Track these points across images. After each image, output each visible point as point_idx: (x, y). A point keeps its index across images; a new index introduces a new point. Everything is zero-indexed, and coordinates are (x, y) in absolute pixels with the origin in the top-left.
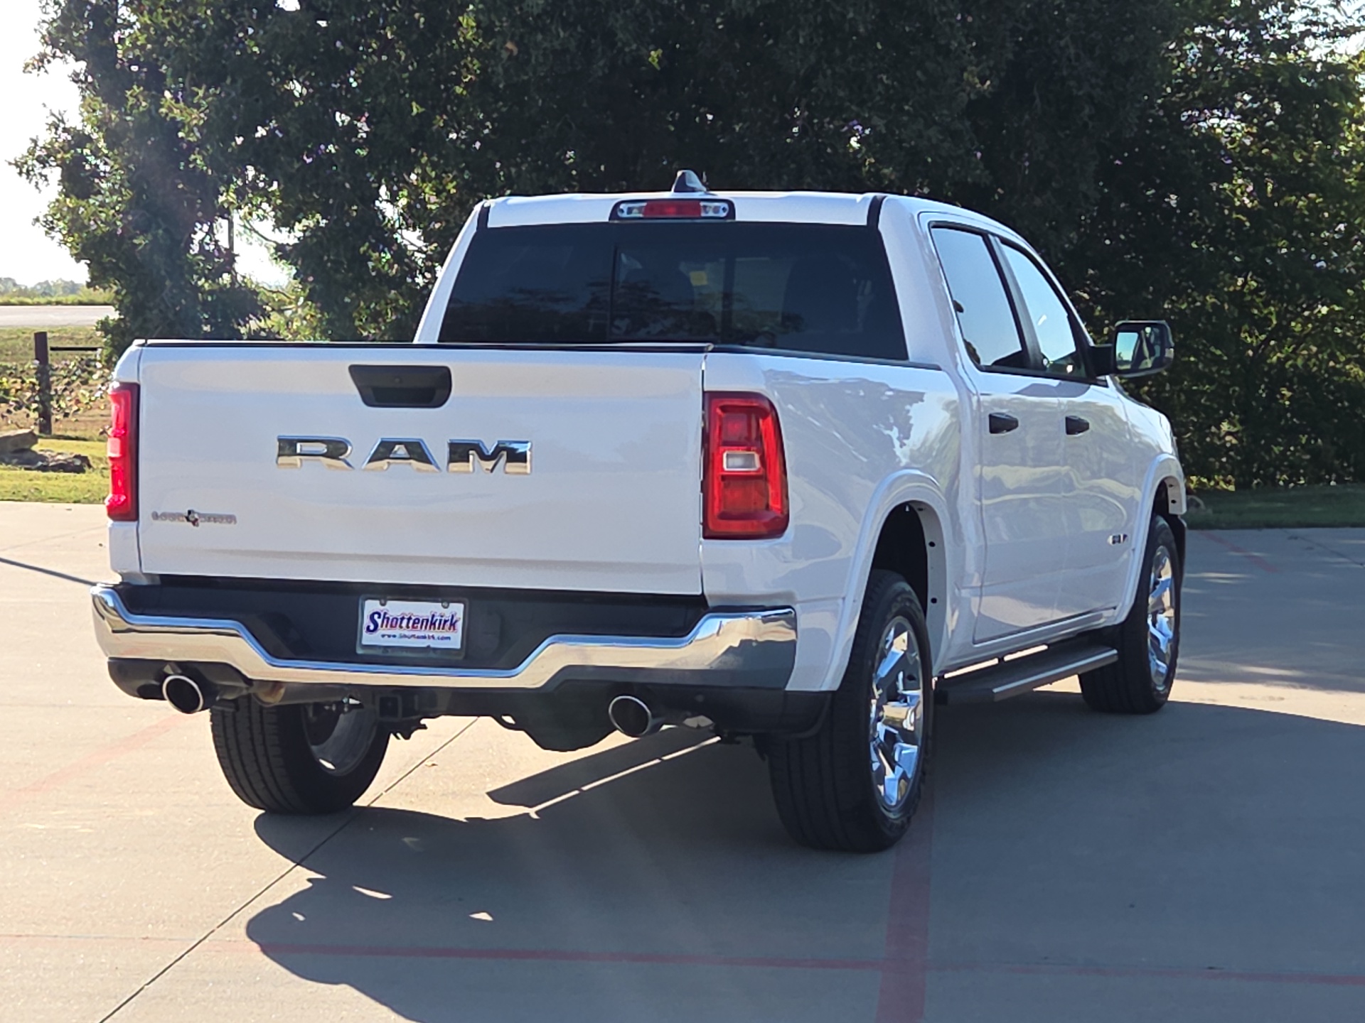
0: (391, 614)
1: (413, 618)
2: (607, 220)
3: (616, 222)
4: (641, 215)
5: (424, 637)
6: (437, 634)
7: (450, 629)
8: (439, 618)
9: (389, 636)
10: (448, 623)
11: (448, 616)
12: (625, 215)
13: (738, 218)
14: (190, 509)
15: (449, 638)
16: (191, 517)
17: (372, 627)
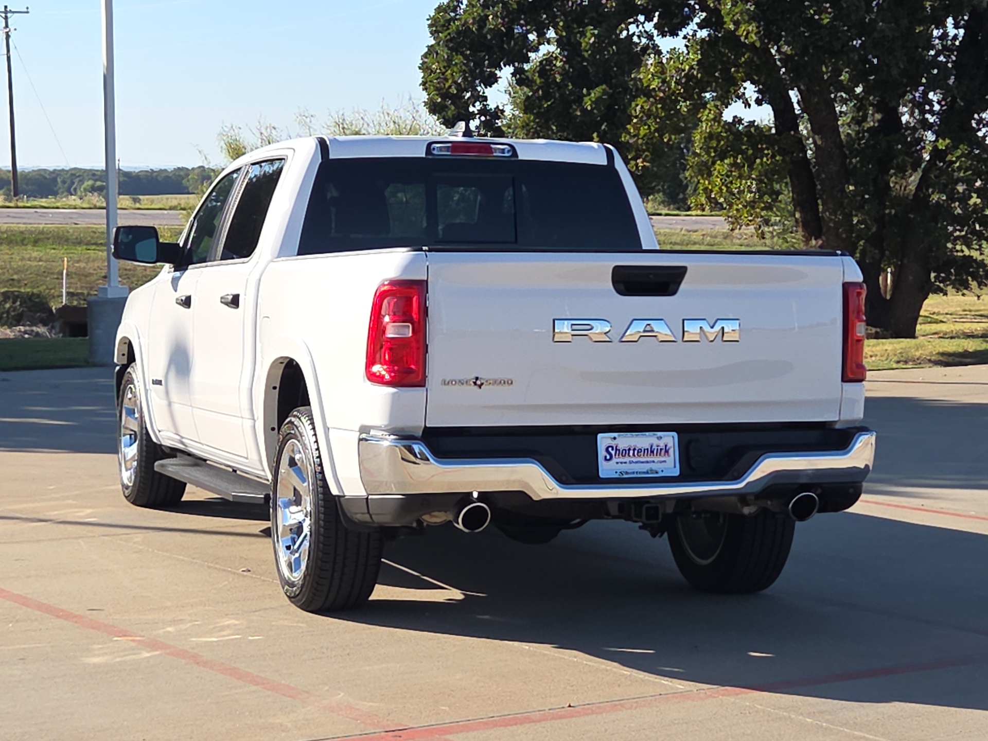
0: (621, 447)
1: (637, 449)
2: (424, 155)
3: (430, 157)
4: (449, 153)
5: (647, 462)
6: (656, 459)
7: (665, 455)
8: (656, 448)
9: (621, 463)
10: (663, 452)
11: (662, 445)
12: (435, 152)
13: (520, 158)
14: (477, 376)
15: (665, 461)
16: (477, 383)
17: (608, 457)
